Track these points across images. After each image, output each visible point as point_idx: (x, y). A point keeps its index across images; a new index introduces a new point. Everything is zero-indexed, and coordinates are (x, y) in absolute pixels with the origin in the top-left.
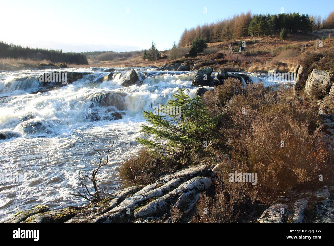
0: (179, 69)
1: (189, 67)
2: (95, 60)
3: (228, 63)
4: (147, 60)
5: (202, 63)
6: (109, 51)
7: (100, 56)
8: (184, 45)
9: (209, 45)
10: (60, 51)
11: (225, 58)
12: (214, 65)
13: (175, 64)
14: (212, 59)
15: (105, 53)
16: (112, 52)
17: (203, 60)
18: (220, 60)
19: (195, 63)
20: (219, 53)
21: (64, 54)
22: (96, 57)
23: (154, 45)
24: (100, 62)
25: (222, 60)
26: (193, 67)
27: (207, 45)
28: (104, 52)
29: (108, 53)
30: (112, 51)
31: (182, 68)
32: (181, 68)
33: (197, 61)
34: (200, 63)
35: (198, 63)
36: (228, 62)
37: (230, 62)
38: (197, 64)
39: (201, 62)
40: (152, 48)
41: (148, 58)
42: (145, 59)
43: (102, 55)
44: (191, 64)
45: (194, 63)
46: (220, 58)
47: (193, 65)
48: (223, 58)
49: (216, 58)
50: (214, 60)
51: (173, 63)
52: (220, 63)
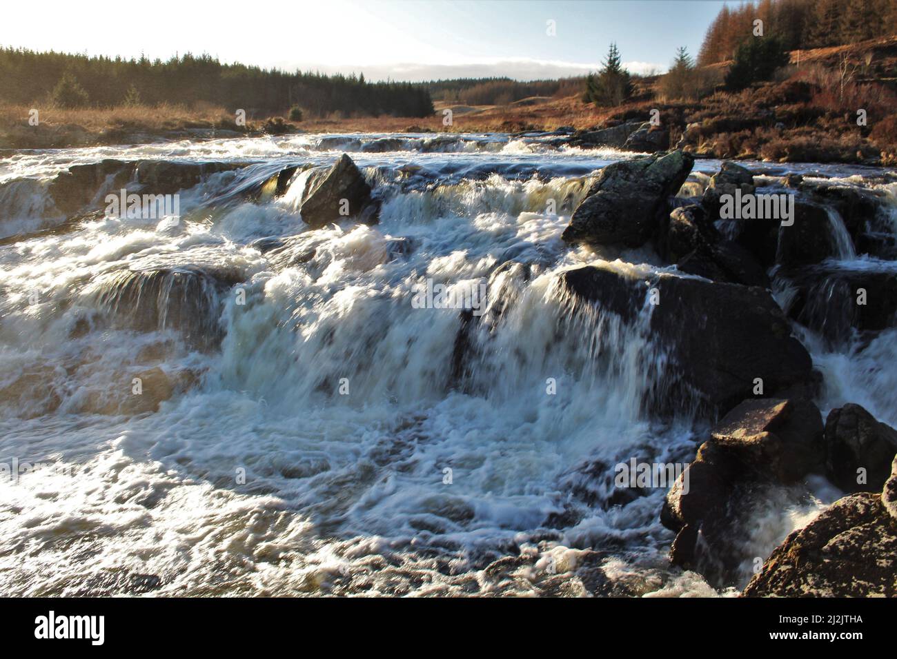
0: (629, 142)
1: (667, 136)
2: (459, 103)
3: (822, 121)
4: (592, 105)
5: (716, 123)
6: (498, 76)
7: (472, 91)
8: (717, 57)
9: (797, 56)
10: (358, 78)
11: (817, 103)
12: (758, 130)
13: (621, 123)
14: (761, 106)
15: (487, 85)
16: (506, 80)
17: (724, 110)
18: (793, 108)
19: (692, 123)
20: (796, 83)
21: (370, 85)
22: (463, 94)
23: (615, 60)
24: (470, 109)
25: (799, 109)
26: (680, 137)
27: (788, 57)
28: (484, 82)
29: (496, 84)
30: (508, 77)
31: (640, 140)
32: (635, 138)
33: (698, 114)
34: (707, 122)
35: (699, 120)
36: (823, 115)
37: (834, 115)
38: (695, 125)
39: (711, 116)
40: (609, 69)
41: (597, 98)
42: (588, 102)
43: (478, 89)
44: (677, 123)
45: (686, 120)
46: (795, 102)
47: (683, 129)
48: (808, 99)
49: (778, 101)
50: (771, 108)
51: (613, 120)
52: (791, 121)
